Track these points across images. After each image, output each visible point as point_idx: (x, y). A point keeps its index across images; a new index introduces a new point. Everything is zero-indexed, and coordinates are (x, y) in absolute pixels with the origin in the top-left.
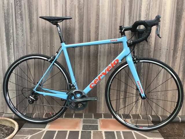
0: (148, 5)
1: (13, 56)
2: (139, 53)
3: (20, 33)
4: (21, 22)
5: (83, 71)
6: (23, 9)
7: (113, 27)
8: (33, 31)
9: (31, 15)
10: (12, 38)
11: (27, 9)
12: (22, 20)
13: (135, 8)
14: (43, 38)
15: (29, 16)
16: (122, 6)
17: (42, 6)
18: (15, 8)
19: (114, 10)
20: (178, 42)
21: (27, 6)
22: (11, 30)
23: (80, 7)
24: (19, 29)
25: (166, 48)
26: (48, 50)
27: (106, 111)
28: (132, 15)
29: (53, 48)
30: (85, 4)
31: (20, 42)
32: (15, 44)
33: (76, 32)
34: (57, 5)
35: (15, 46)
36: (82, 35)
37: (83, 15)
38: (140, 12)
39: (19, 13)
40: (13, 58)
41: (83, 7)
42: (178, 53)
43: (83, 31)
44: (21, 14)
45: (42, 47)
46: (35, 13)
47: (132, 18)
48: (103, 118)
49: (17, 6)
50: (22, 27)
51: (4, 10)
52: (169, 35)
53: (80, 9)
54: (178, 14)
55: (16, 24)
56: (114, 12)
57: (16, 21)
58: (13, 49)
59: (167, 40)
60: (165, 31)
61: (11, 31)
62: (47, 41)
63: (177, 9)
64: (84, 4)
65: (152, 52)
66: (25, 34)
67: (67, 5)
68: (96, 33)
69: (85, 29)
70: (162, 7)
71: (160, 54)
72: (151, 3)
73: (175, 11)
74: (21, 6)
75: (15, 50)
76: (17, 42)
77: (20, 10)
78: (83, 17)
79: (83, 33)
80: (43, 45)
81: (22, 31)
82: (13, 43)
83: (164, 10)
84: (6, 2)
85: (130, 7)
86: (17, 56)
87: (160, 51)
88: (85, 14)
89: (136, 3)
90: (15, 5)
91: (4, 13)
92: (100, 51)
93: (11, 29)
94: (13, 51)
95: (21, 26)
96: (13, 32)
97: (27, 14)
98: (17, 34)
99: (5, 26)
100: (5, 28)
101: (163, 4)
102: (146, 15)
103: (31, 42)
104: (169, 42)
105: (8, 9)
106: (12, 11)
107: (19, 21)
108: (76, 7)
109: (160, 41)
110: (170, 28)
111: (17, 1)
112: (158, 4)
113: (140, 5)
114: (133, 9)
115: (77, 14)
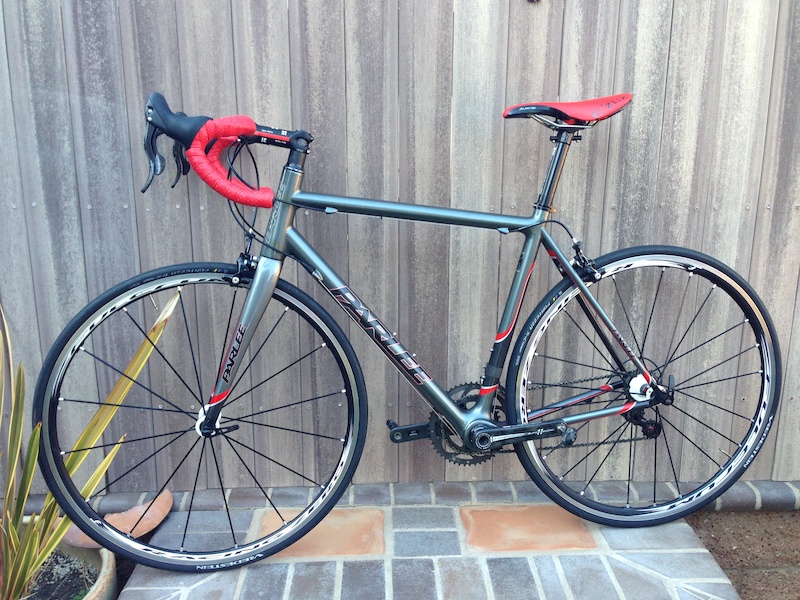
0: (663, 16)
1: (80, 256)
3: (105, 155)
4: (108, 109)
6: (113, 49)
9: (151, 76)
10: (71, 178)
11: (131, 51)
12: (111, 97)
13: (606, 32)
16: (550, 24)
17: (198, 31)
18: (78, 46)
19: (516, 44)
20: (792, 173)
21: (130, 36)
22: (67, 143)
23: (367, 34)
24: (100, 139)
25: (742, 202)
27: (485, 471)
28: (596, 63)
30: (388, 19)
31: (107, 193)
32: (85, 203)
33: (351, 143)
34: (266, 28)
36: (380, 158)
37: (381, 69)
38: (628, 49)
39: (97, 66)
40: (81, 264)
41: (377, 34)
42: (793, 223)
43: (380, 140)
44: (105, 74)
45: (204, 215)
46: (168, 69)
47: (594, 76)
48: (474, 501)
49: (86, 35)
50: (114, 130)
51: (30, 57)
52: (754, 144)
53: (365, 45)
54: (793, 54)
55: (86, 117)
56: (515, 53)
57: (84, 102)
58: (76, 225)
60: (738, 126)
61: (67, 149)
63: (788, 35)
64: (383, 20)
65: (679, 221)
66: (128, 161)
67: (310, 26)
68: (437, 147)
69: (390, 131)
70: (724, 27)
71: (716, 226)
72: (680, 10)
73: (782, 43)
74: (102, 36)
75: (88, 228)
76: (94, 193)
77: (102, 54)
78: (381, 78)
79: (380, 150)
80: (210, 206)
81: (115, 146)
82: (74, 199)
83: (736, 37)
84: (37, 22)
85: (584, 28)
86: (95, 258)
87: (716, 217)
88: (387, 65)
89: (612, 10)
90: (77, 30)
91: (32, 72)
93: (66, 138)
94: (77, 233)
95: (107, 126)
96: (74, 154)
97: (133, 69)
98: (93, 161)
99: (39, 126)
100: (38, 136)
101: (729, 14)
102: (658, 61)
104: (757, 175)
105: (48, 53)
106: (67, 60)
107: (97, 102)
108: (350, 35)
109: (717, 171)
110: (759, 116)
111: (87, 17)
112: (707, 15)
113: (630, 17)
114: (599, 36)
115: (353, 66)
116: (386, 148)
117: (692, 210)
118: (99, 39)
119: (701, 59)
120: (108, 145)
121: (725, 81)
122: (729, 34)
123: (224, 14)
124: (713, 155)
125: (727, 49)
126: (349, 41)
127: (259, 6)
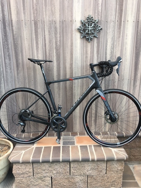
0: (112, 44)
1: (4, 89)
2: (106, 83)
3: (9, 71)
4: (9, 62)
5: (61, 99)
6: (10, 51)
7: (84, 63)
8: (20, 69)
9: (17, 56)
10: (2, 75)
11: (14, 51)
12: (10, 60)
13: (101, 47)
14: (28, 74)
15: (16, 56)
17: (26, 48)
18: (4, 50)
19: (85, 50)
20: (137, 73)
21: (13, 48)
22: (2, 68)
23: (57, 48)
24: (8, 68)
25: (128, 78)
26: (33, 83)
27: (81, 130)
28: (100, 53)
29: (37, 82)
30: (61, 45)
31: (9, 78)
32: (5, 79)
33: (54, 68)
34: (38, 47)
35: (5, 81)
36: (60, 71)
37: (60, 54)
38: (106, 51)
39: (7, 54)
40: (4, 91)
41: (59, 48)
42: (137, 83)
43: (60, 68)
44: (9, 56)
45: (27, 82)
46: (20, 55)
47: (99, 56)
48: (78, 136)
49: (5, 48)
50: (10, 66)
52: (130, 68)
53: (57, 50)
54: (137, 51)
55: (5, 63)
56: (85, 51)
57: (5, 61)
58: (3, 83)
59: (128, 72)
60: (126, 65)
62: (31, 76)
63: (136, 47)
65: (116, 82)
66: (13, 72)
67: (47, 46)
68: (70, 69)
69: (62, 66)
70: (123, 46)
71: (123, 83)
72: (115, 43)
73: (135, 49)
74: (8, 49)
75: (6, 84)
76: (7, 78)
77: (8, 52)
78: (60, 56)
79: (60, 69)
80: (28, 80)
81: (11, 69)
82: (3, 79)
83: (126, 48)
85: (97, 47)
86: (7, 90)
87: (123, 81)
88: (61, 53)
89: (102, 43)
90: (3, 47)
92: (75, 83)
93: (1, 67)
94: (3, 85)
95: (9, 65)
96: (3, 70)
97: (14, 55)
98: (6, 72)
101: (124, 44)
102: (111, 53)
103: (18, 78)
104: (130, 74)
106: (2, 53)
107: (7, 61)
108: (54, 48)
109: (123, 73)
110: (130, 63)
111: (5, 45)
112: (120, 44)
113: (106, 45)
115: (55, 54)
116: (61, 69)
117: (119, 80)
118: (7, 49)
119: (119, 52)
120: (9, 69)
121: (124, 56)
122: (124, 48)
123: (31, 44)
124: (122, 70)
125: (124, 50)
126: (54, 49)
127: (37, 43)
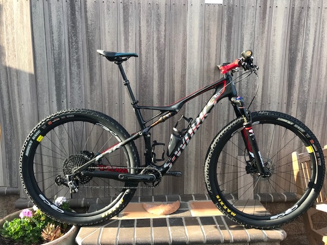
0: (251, 44)
3: (76, 86)
4: (78, 71)
5: (164, 135)
6: (81, 52)
7: (205, 74)
8: (95, 83)
9: (92, 61)
10: (65, 93)
11: (86, 53)
12: (79, 67)
13: (234, 48)
14: (109, 91)
15: (89, 61)
16: (216, 46)
18: (69, 51)
19: (206, 51)
20: (292, 92)
21: (86, 49)
22: (64, 82)
23: (160, 48)
24: (75, 80)
25: (277, 101)
26: (116, 108)
29: (123, 106)
30: (167, 44)
31: (76, 98)
32: (69, 101)
33: (154, 83)
34: (128, 47)
35: (69, 104)
36: (164, 87)
37: (164, 59)
39: (75, 58)
41: (163, 48)
42: (292, 109)
43: (164, 82)
44: (78, 60)
45: (107, 105)
49: (72, 48)
50: (79, 77)
51: (54, 54)
52: (280, 84)
53: (159, 51)
54: (291, 55)
55: (71, 74)
56: (206, 55)
57: (70, 69)
58: (66, 108)
59: (278, 91)
60: (275, 78)
61: (64, 84)
62: (114, 96)
63: (289, 49)
64: (165, 44)
65: (258, 107)
66: (83, 88)
67: (142, 46)
68: (181, 84)
69: (166, 79)
70: (270, 47)
71: (269, 109)
72: (256, 42)
73: (288, 52)
74: (77, 48)
76: (72, 98)
77: (77, 54)
78: (164, 62)
79: (164, 84)
80: (109, 102)
81: (79, 83)
82: (66, 100)
84: (57, 44)
85: (227, 47)
87: (269, 106)
88: (166, 58)
89: (235, 42)
90: (69, 46)
91: (54, 59)
92: (188, 107)
93: (64, 80)
95: (77, 76)
96: (66, 85)
97: (86, 58)
98: (72, 88)
99: (55, 76)
100: (55, 79)
101: (271, 44)
103: (91, 98)
104: (281, 93)
105: (60, 54)
106: (65, 56)
107: (75, 69)
108: (155, 48)
109: (269, 92)
110: (281, 75)
111: (73, 42)
112: (264, 44)
113: (241, 44)
114: (232, 50)
115: (155, 58)
116: (166, 84)
117: (262, 104)
119: (263, 57)
120: (77, 82)
121: (270, 64)
122: (271, 50)
123: (116, 42)
124: (268, 87)
125: (271, 54)
126: (154, 50)
127: (126, 40)
